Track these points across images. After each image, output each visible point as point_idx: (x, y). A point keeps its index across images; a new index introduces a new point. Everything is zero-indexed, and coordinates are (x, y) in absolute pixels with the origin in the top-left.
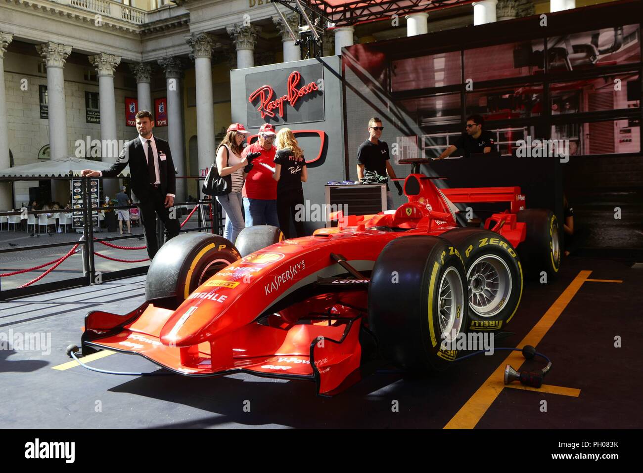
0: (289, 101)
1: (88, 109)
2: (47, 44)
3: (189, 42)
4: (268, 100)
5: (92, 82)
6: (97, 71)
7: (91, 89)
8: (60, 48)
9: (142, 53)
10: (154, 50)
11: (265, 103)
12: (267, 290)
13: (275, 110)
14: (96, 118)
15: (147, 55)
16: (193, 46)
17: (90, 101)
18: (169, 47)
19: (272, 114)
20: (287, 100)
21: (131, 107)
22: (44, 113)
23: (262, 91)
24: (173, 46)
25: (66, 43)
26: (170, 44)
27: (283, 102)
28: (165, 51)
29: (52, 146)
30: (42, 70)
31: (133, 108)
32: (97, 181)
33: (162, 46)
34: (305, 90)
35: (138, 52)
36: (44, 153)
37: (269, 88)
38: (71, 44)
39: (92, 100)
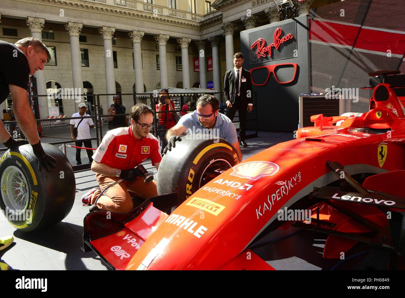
0: (275, 46)
1: (177, 65)
2: (159, 35)
3: (222, 28)
4: (262, 47)
5: (179, 52)
6: (181, 46)
7: (178, 55)
8: (164, 37)
9: (201, 36)
10: (206, 34)
11: (260, 49)
12: (258, 213)
13: (267, 53)
14: (181, 68)
15: (203, 36)
16: (224, 30)
17: (178, 61)
18: (213, 32)
19: (264, 55)
20: (274, 46)
21: (196, 62)
22: (158, 68)
23: (258, 42)
24: (215, 31)
25: (167, 34)
26: (214, 30)
27: (271, 47)
28: (211, 34)
29: (161, 82)
30: (157, 48)
31: (197, 63)
32: (179, 98)
33: (210, 31)
34: (285, 39)
35: (199, 36)
36: (159, 86)
37: (262, 39)
38: (169, 34)
39: (179, 60)
